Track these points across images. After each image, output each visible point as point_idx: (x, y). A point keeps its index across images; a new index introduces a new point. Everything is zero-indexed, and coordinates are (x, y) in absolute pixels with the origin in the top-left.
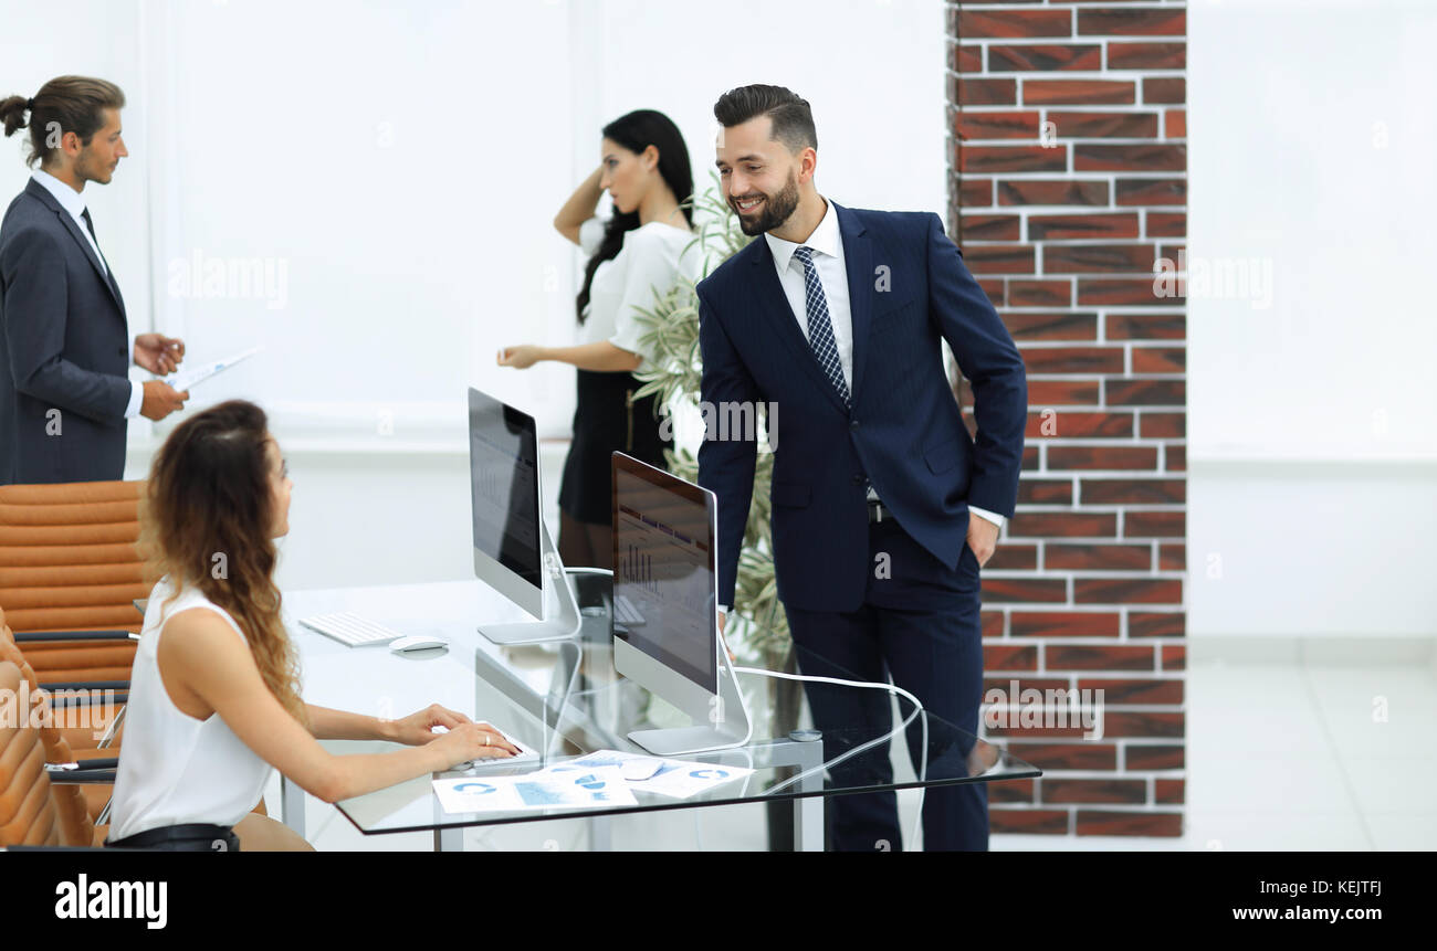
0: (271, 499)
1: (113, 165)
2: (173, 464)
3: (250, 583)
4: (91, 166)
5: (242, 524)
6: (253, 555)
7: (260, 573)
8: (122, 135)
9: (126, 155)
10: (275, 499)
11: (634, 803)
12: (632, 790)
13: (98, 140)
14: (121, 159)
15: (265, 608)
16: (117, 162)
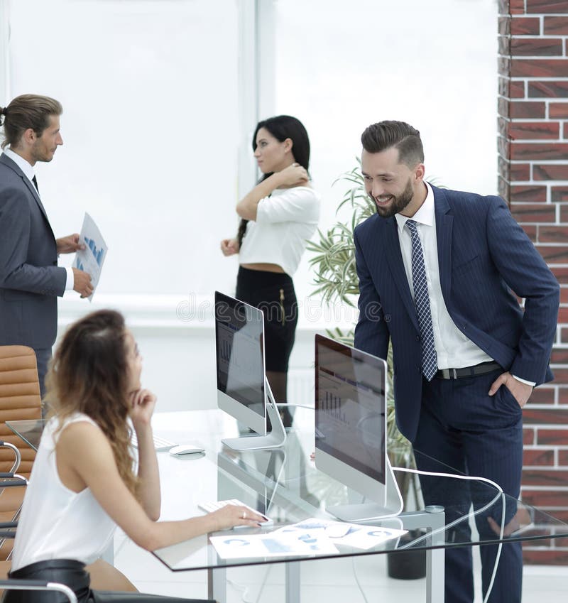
0: (128, 372)
1: (53, 150)
4: (42, 151)
5: (109, 388)
6: (117, 408)
7: (120, 418)
8: (60, 131)
9: (62, 144)
13: (46, 134)
14: (58, 146)
15: (123, 440)
16: (56, 148)
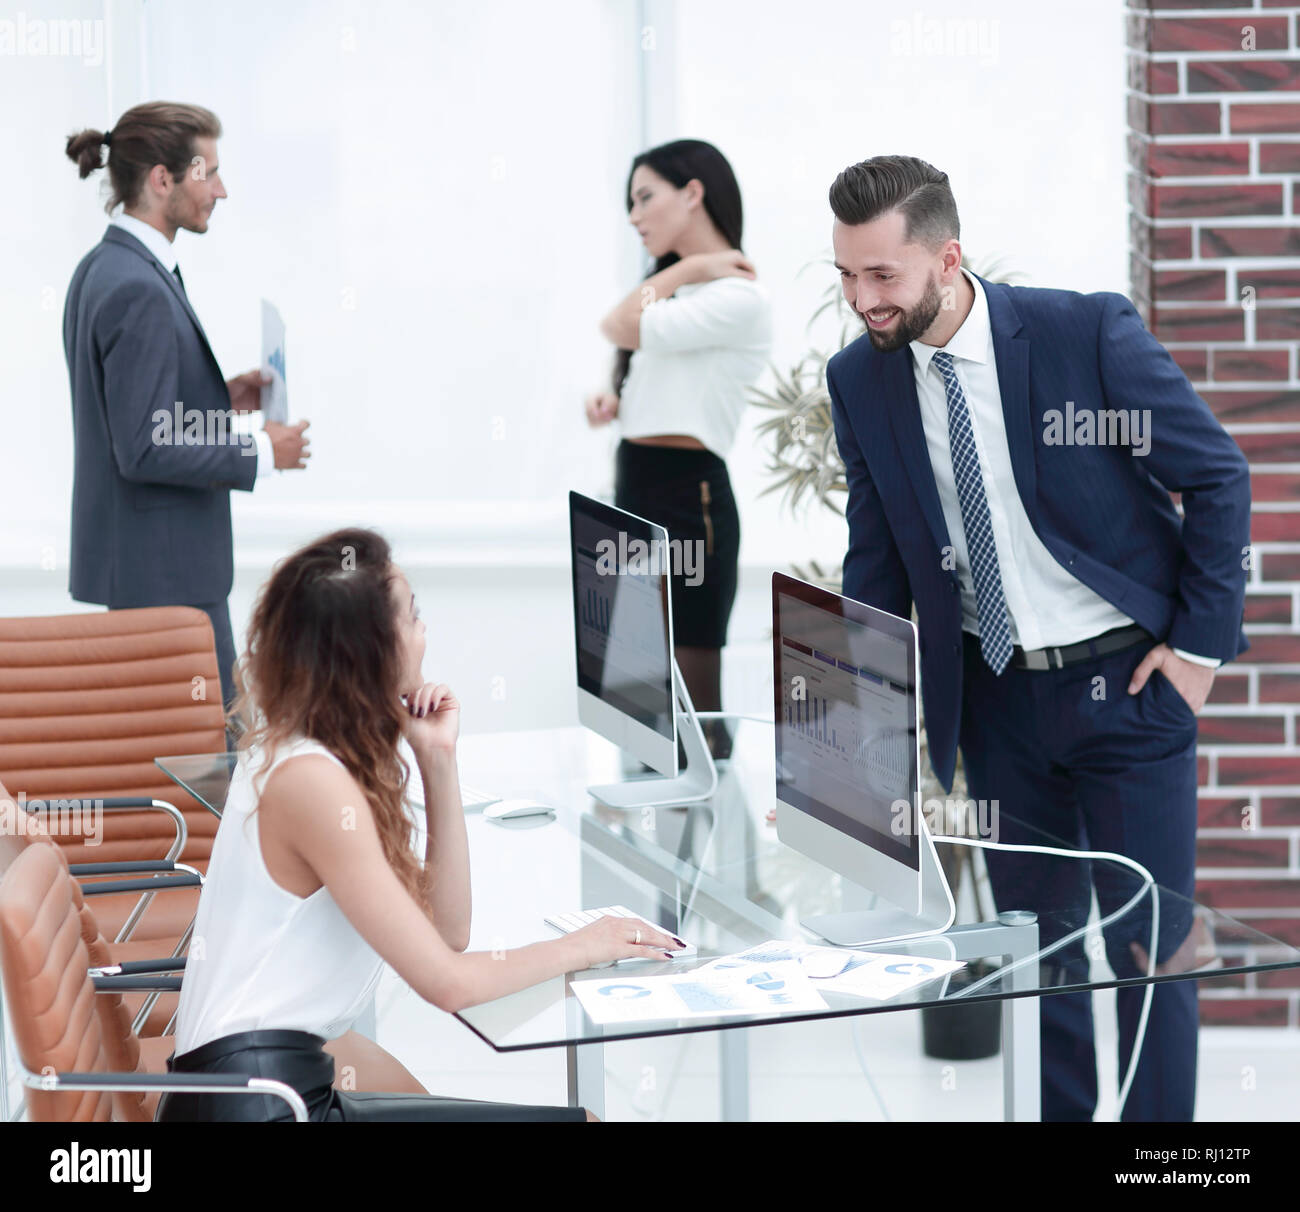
1: (209, 209)
2: (279, 613)
3: (375, 756)
4: (184, 211)
5: (361, 683)
6: (377, 722)
7: (385, 742)
9: (224, 197)
10: (402, 648)
11: (825, 1008)
12: (819, 990)
15: (391, 785)
16: (213, 205)
